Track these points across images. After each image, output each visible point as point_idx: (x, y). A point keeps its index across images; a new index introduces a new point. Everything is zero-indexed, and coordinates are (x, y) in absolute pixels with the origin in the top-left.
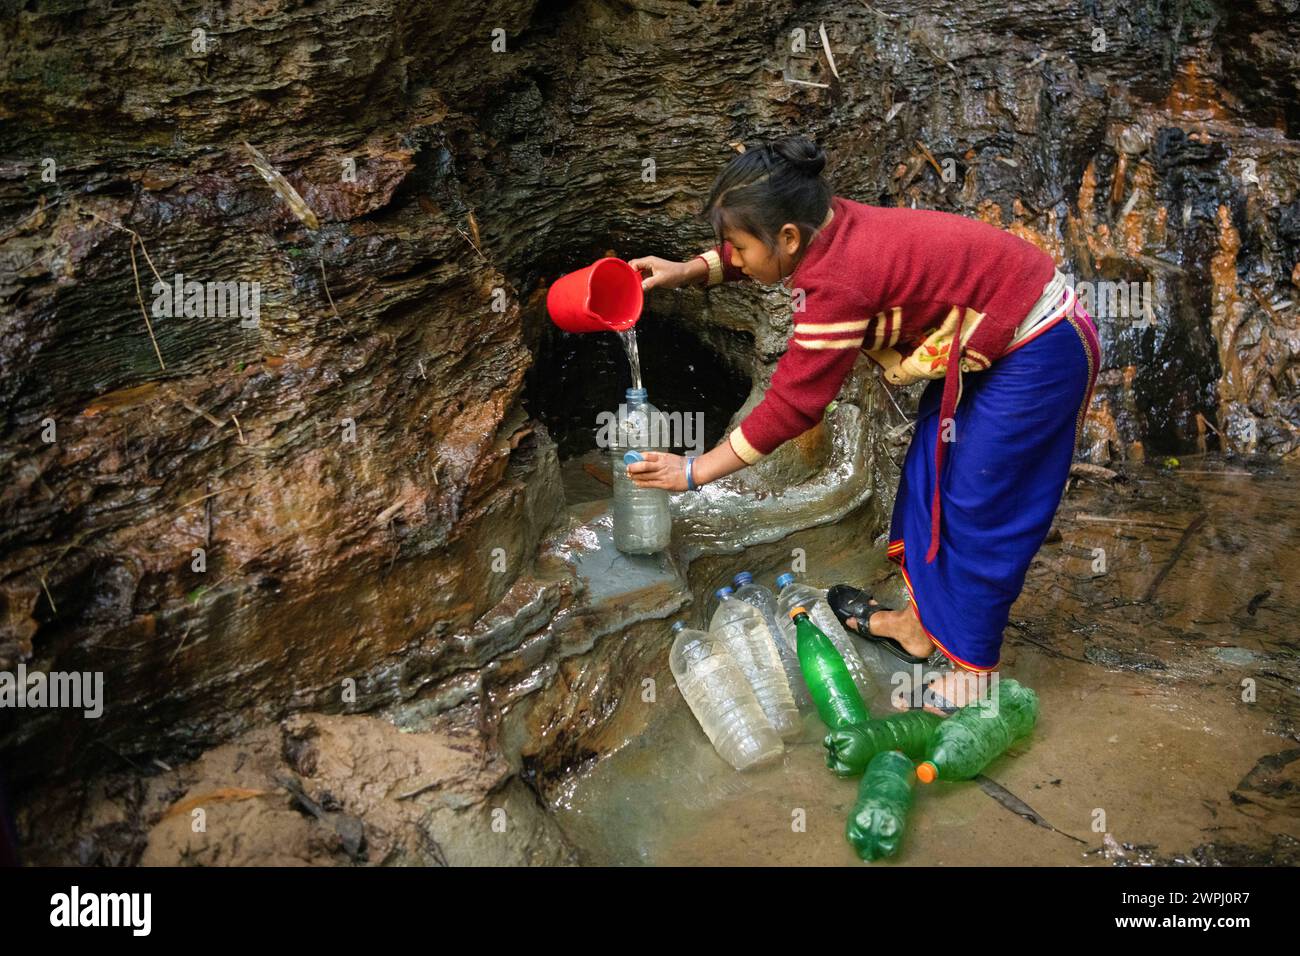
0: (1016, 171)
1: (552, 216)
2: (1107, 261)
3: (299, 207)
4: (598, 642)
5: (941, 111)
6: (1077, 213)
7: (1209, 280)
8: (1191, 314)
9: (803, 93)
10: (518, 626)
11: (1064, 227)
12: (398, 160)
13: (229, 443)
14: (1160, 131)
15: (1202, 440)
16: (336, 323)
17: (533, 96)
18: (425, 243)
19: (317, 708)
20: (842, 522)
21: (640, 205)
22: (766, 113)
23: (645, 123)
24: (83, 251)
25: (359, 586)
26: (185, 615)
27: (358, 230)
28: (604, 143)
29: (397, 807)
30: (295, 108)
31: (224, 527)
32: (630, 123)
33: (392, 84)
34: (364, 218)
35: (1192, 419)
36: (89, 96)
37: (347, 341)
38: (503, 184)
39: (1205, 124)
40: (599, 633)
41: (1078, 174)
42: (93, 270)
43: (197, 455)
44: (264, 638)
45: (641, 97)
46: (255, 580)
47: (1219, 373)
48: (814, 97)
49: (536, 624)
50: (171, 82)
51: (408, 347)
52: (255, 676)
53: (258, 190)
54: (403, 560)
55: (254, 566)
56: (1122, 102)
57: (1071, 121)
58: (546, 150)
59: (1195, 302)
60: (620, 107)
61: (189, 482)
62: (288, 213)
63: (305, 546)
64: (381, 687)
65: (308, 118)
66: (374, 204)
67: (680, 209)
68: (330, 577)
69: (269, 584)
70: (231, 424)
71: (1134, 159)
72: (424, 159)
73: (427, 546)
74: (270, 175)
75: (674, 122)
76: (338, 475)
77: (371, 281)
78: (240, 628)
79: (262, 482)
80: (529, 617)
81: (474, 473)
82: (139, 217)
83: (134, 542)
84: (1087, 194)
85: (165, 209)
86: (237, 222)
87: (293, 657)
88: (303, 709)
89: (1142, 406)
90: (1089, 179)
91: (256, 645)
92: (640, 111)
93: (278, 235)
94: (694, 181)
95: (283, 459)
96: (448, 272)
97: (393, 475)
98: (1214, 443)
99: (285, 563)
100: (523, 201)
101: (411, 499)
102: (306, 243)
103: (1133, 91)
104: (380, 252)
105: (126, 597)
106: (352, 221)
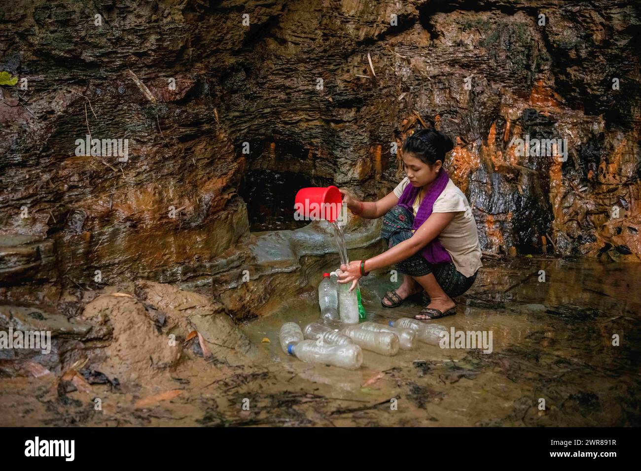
0: (458, 125)
1: (248, 124)
2: (501, 166)
3: (150, 96)
4: (261, 277)
5: (424, 97)
6: (486, 145)
7: (548, 177)
8: (539, 191)
9: (358, 79)
10: (228, 264)
11: (480, 148)
12: (188, 83)
13: (119, 177)
14: (525, 111)
15: (544, 248)
16: (162, 139)
17: (242, 75)
18: (197, 114)
19: (148, 278)
20: (367, 248)
21: (286, 123)
22: (342, 86)
23: (289, 88)
24: (68, 103)
25: (166, 234)
26: (101, 234)
27: (171, 106)
28: (271, 96)
29: (179, 312)
30: (148, 61)
31: (117, 205)
32: (284, 88)
33: (186, 57)
34: (173, 102)
35: (539, 238)
36: (69, 51)
37: (166, 146)
38: (228, 109)
39: (548, 108)
40: (261, 274)
41: (488, 127)
42: (71, 110)
43: (106, 180)
44: (130, 247)
45: (288, 77)
46: (128, 224)
47: (553, 218)
48: (364, 81)
49: (235, 264)
50: (101, 48)
51: (189, 151)
52: (125, 261)
53: (134, 87)
54: (184, 229)
55: (127, 219)
56: (508, 97)
57: (484, 104)
58: (247, 97)
59: (542, 187)
60: (279, 81)
61: (103, 190)
62: (145, 97)
63: (147, 216)
64: (173, 274)
65: (155, 64)
66: (178, 97)
67: (304, 125)
68: (156, 228)
69: (134, 226)
70: (120, 171)
71: (514, 123)
72: (198, 85)
73: (193, 224)
74: (139, 83)
75: (302, 88)
76: (160, 193)
77: (176, 125)
78: (121, 241)
79: (131, 193)
80: (233, 261)
81: (213, 201)
82: (89, 93)
83: (83, 206)
84: (492, 137)
85: (99, 92)
86: (125, 98)
87: (140, 257)
88: (142, 278)
89: (516, 231)
90: (493, 130)
91: (127, 249)
92: (288, 83)
93: (141, 105)
94: (310, 113)
95: (139, 185)
96: (206, 127)
97: (181, 197)
98: (551, 249)
99: (140, 220)
100: (237, 117)
101: (188, 206)
102: (151, 108)
103: (514, 93)
104: (179, 115)
105: (79, 224)
106: (170, 102)
